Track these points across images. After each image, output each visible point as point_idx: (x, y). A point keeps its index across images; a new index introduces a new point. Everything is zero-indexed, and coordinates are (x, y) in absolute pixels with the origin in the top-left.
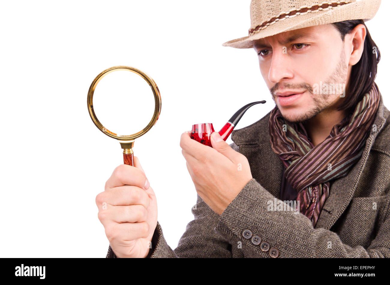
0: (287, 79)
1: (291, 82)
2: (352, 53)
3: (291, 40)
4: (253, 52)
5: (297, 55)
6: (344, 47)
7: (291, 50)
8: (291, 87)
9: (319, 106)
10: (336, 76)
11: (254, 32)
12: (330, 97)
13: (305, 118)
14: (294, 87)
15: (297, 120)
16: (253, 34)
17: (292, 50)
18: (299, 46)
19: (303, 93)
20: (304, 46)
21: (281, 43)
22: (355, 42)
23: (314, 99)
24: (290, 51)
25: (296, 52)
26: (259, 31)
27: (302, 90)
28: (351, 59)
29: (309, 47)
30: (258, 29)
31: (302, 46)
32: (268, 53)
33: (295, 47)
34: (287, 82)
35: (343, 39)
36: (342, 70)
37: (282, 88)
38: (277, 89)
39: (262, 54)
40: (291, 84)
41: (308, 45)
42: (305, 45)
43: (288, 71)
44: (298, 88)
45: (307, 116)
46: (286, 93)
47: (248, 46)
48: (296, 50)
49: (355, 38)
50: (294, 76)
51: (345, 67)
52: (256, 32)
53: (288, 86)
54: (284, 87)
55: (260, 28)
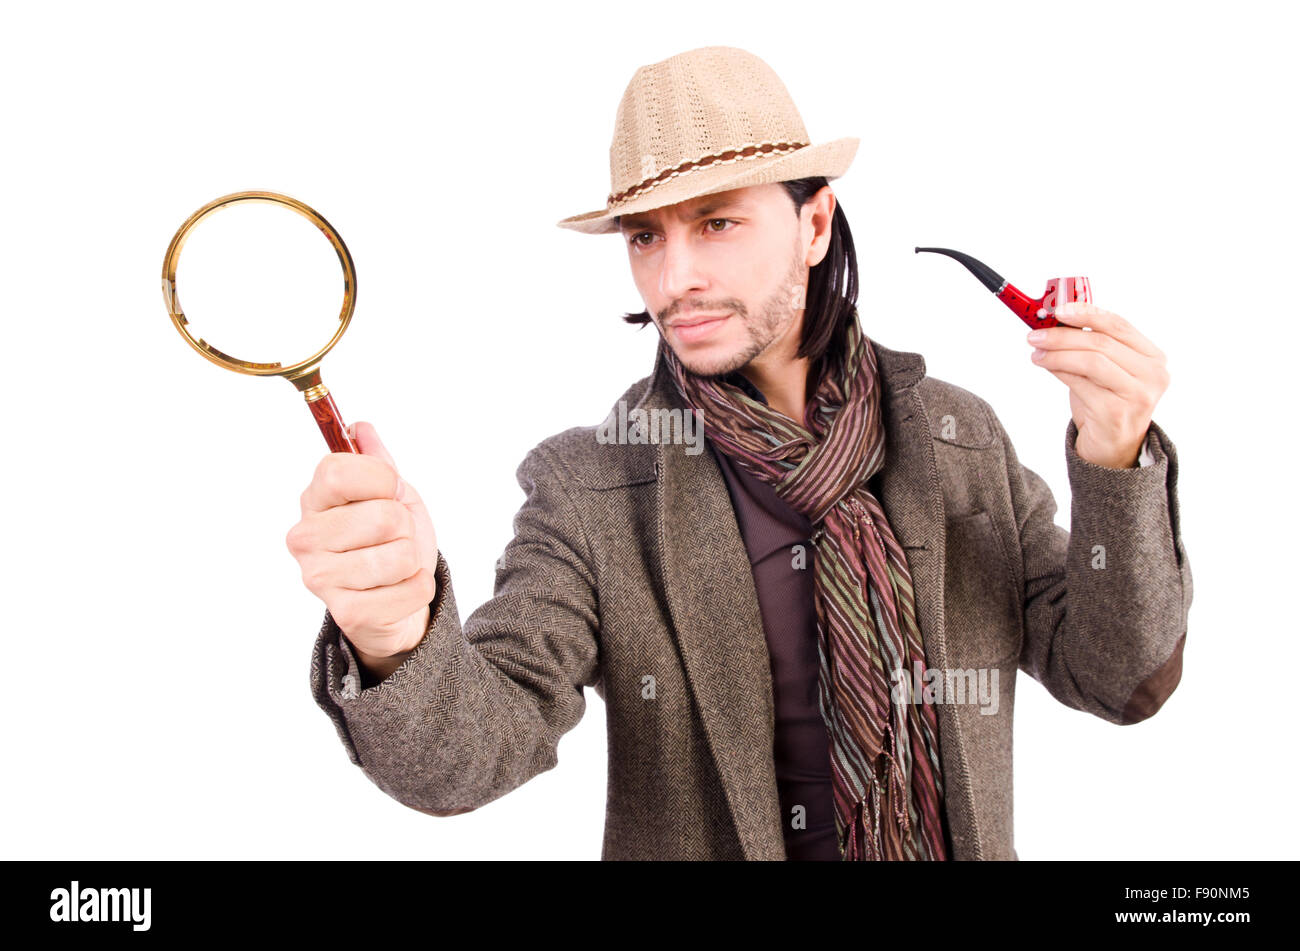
0: (698, 292)
1: (705, 297)
2: (813, 242)
3: (704, 212)
4: (620, 240)
5: (713, 243)
6: (799, 230)
7: (701, 232)
8: (705, 306)
9: (758, 342)
10: (789, 285)
11: (625, 198)
12: (778, 326)
13: (731, 367)
14: (711, 307)
15: (716, 371)
16: (621, 202)
17: (703, 234)
18: (719, 224)
19: (728, 317)
20: (728, 225)
21: (682, 219)
22: (817, 221)
23: (750, 329)
24: (700, 237)
25: (712, 237)
26: (635, 196)
27: (726, 312)
28: (811, 253)
29: (739, 227)
30: (633, 193)
31: (724, 225)
32: (652, 240)
33: (710, 228)
34: (696, 296)
35: (798, 213)
36: (797, 273)
37: (687, 310)
38: (677, 312)
39: (639, 242)
40: (705, 301)
41: (737, 223)
42: (732, 222)
43: (698, 275)
44: (719, 309)
45: (736, 363)
46: (697, 318)
47: (604, 230)
48: (712, 233)
49: (817, 212)
50: (711, 285)
51: (801, 269)
52: (630, 198)
53: (699, 305)
54: (691, 307)
55: (639, 191)
